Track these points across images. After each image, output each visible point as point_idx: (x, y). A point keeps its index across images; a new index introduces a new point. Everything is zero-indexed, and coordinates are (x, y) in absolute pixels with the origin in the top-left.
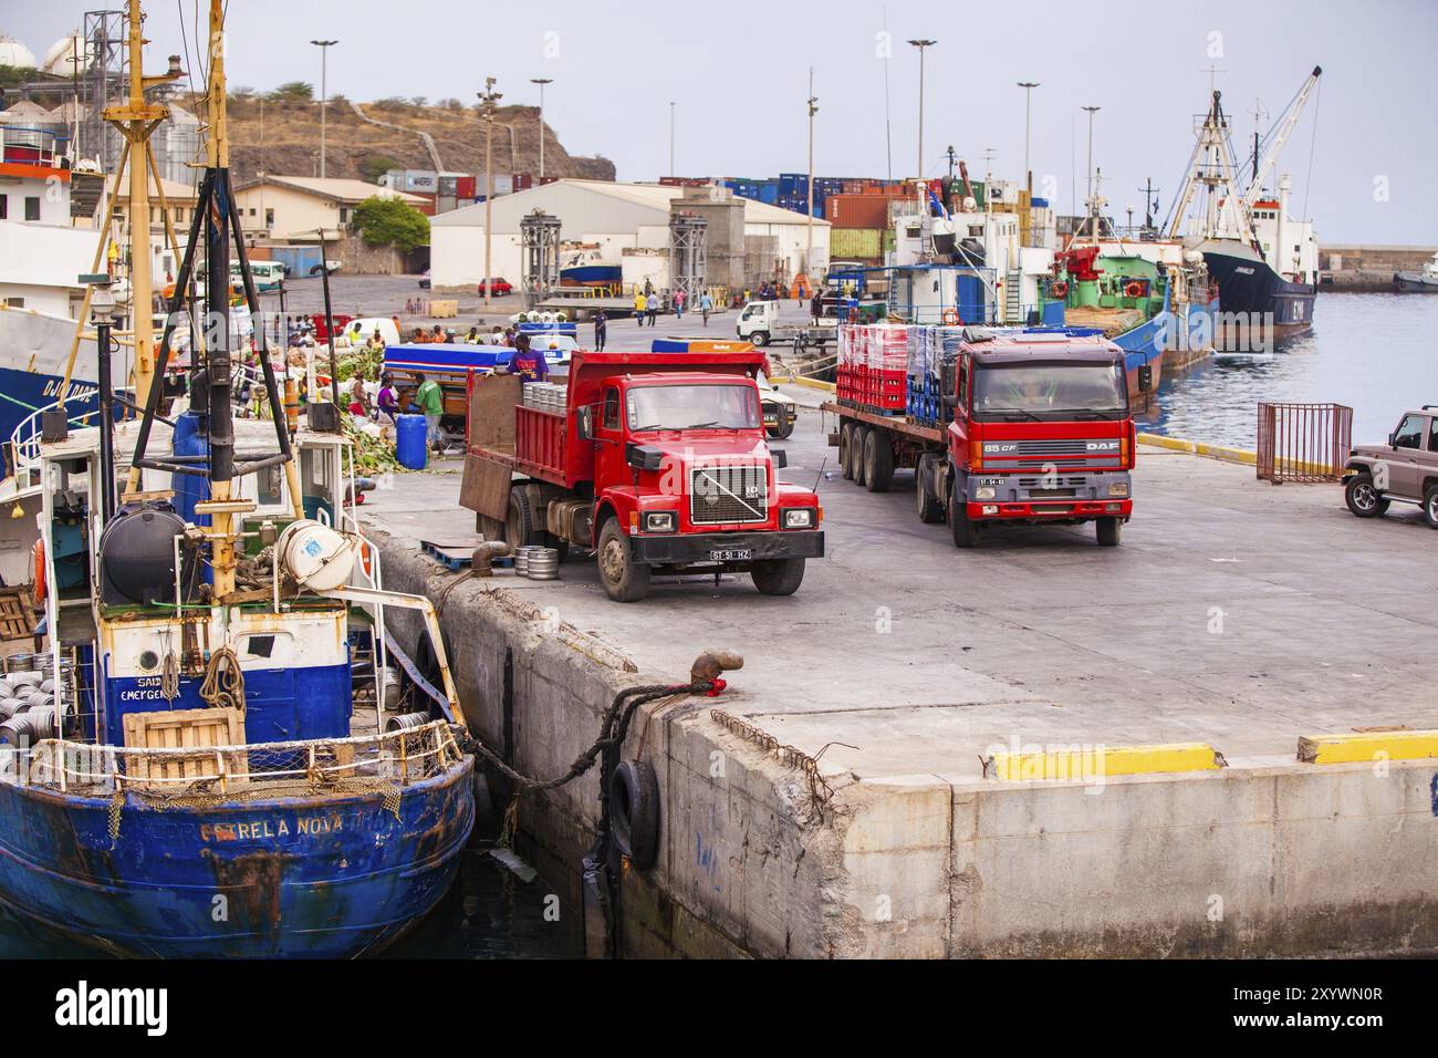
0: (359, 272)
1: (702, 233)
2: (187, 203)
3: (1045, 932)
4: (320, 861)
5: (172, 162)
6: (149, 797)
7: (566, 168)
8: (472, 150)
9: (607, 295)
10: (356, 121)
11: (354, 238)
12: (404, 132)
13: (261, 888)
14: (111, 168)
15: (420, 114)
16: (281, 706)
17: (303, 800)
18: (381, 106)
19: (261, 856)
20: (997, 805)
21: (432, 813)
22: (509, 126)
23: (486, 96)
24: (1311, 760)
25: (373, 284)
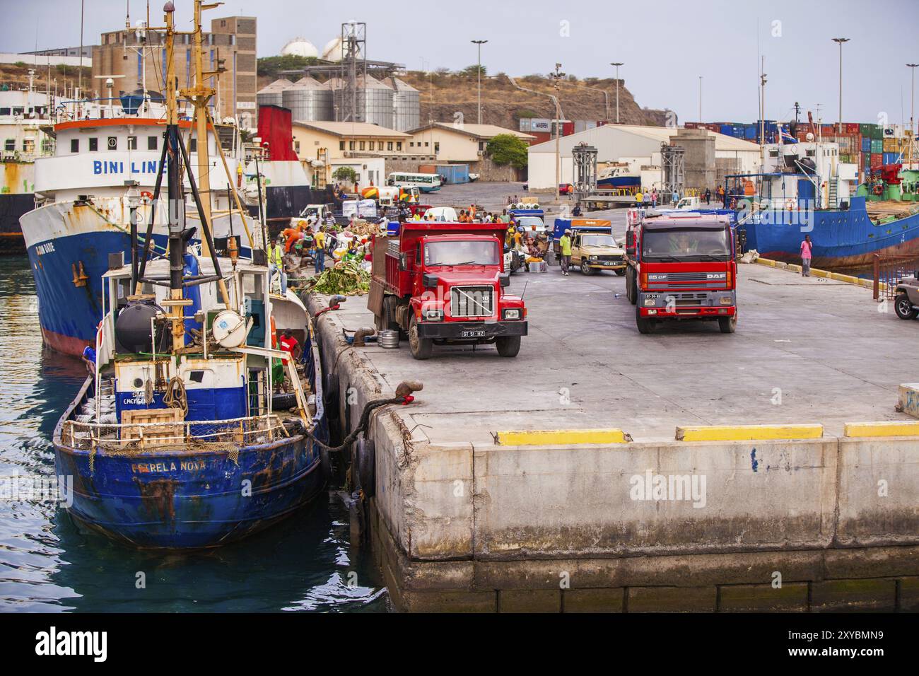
0: (490, 181)
1: (681, 156)
2: (386, 139)
3: (527, 527)
4: (195, 485)
5: (396, 114)
6: (107, 450)
7: (639, 116)
8: (582, 106)
9: (628, 194)
10: (512, 88)
11: (487, 160)
12: (541, 95)
13: (164, 499)
14: (359, 118)
15: (551, 84)
16: (207, 408)
17: (183, 453)
18: (527, 79)
19: (163, 481)
20: (499, 458)
21: (261, 463)
22: (605, 91)
23: (556, 74)
24: (681, 439)
25: (496, 187)
